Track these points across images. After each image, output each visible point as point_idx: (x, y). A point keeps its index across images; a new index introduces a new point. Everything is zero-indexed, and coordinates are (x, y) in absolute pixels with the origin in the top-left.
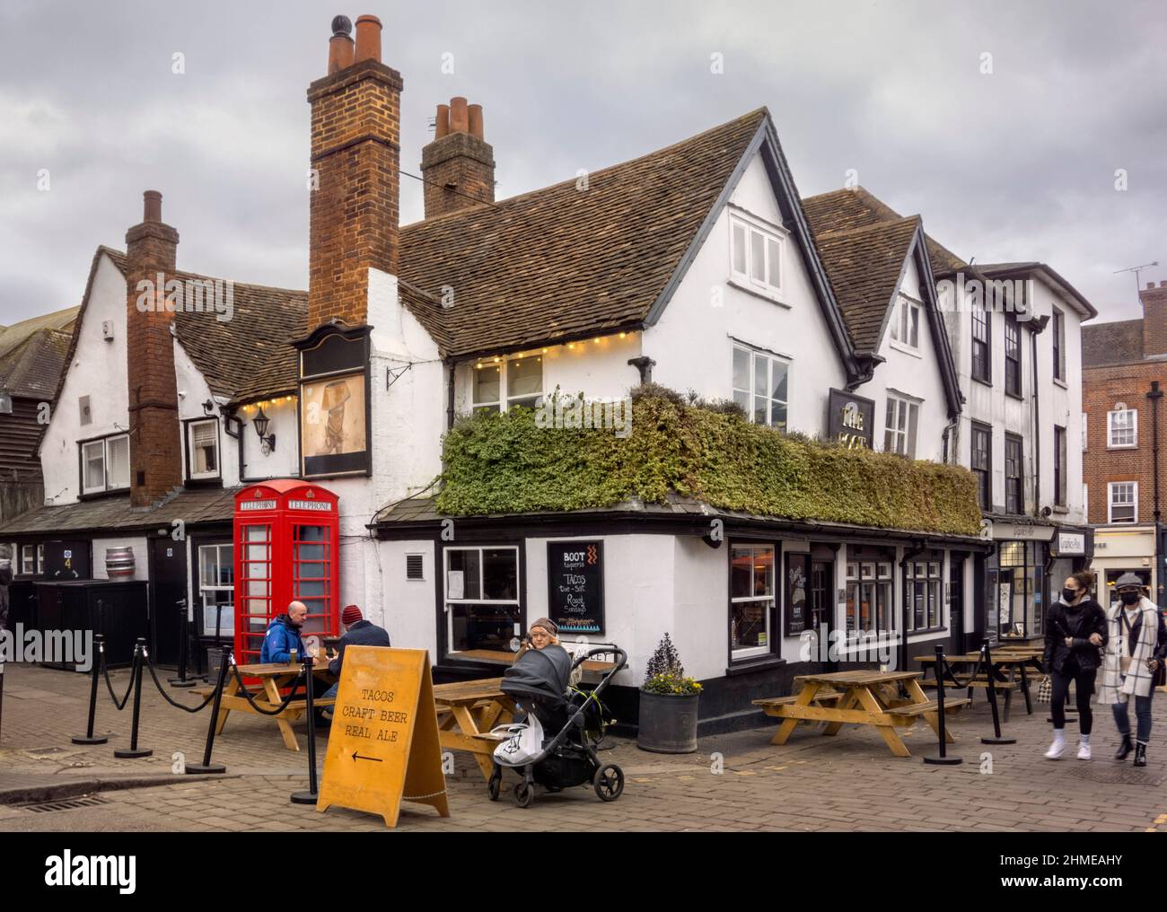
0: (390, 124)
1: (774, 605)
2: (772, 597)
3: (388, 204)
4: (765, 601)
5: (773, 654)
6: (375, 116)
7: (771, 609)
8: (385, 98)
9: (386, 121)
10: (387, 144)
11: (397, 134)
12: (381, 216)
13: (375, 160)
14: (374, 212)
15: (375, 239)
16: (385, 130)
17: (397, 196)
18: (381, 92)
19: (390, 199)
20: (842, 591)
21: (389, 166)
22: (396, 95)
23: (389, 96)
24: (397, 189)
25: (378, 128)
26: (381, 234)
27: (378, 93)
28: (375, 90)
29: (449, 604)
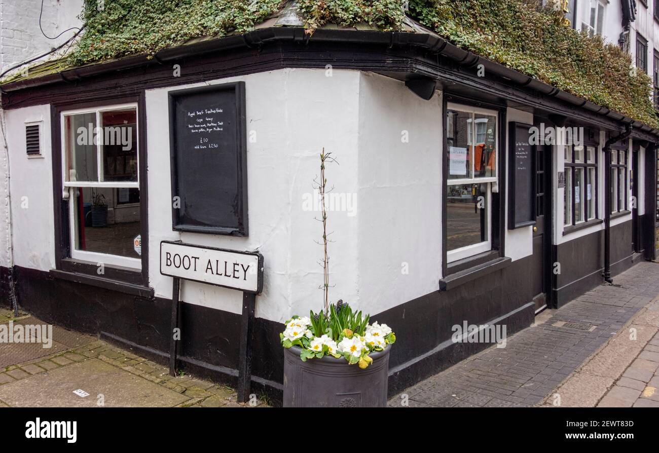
1: (496, 189)
2: (495, 179)
4: (486, 184)
5: (495, 252)
7: (494, 195)
20: (562, 173)
29: (69, 188)
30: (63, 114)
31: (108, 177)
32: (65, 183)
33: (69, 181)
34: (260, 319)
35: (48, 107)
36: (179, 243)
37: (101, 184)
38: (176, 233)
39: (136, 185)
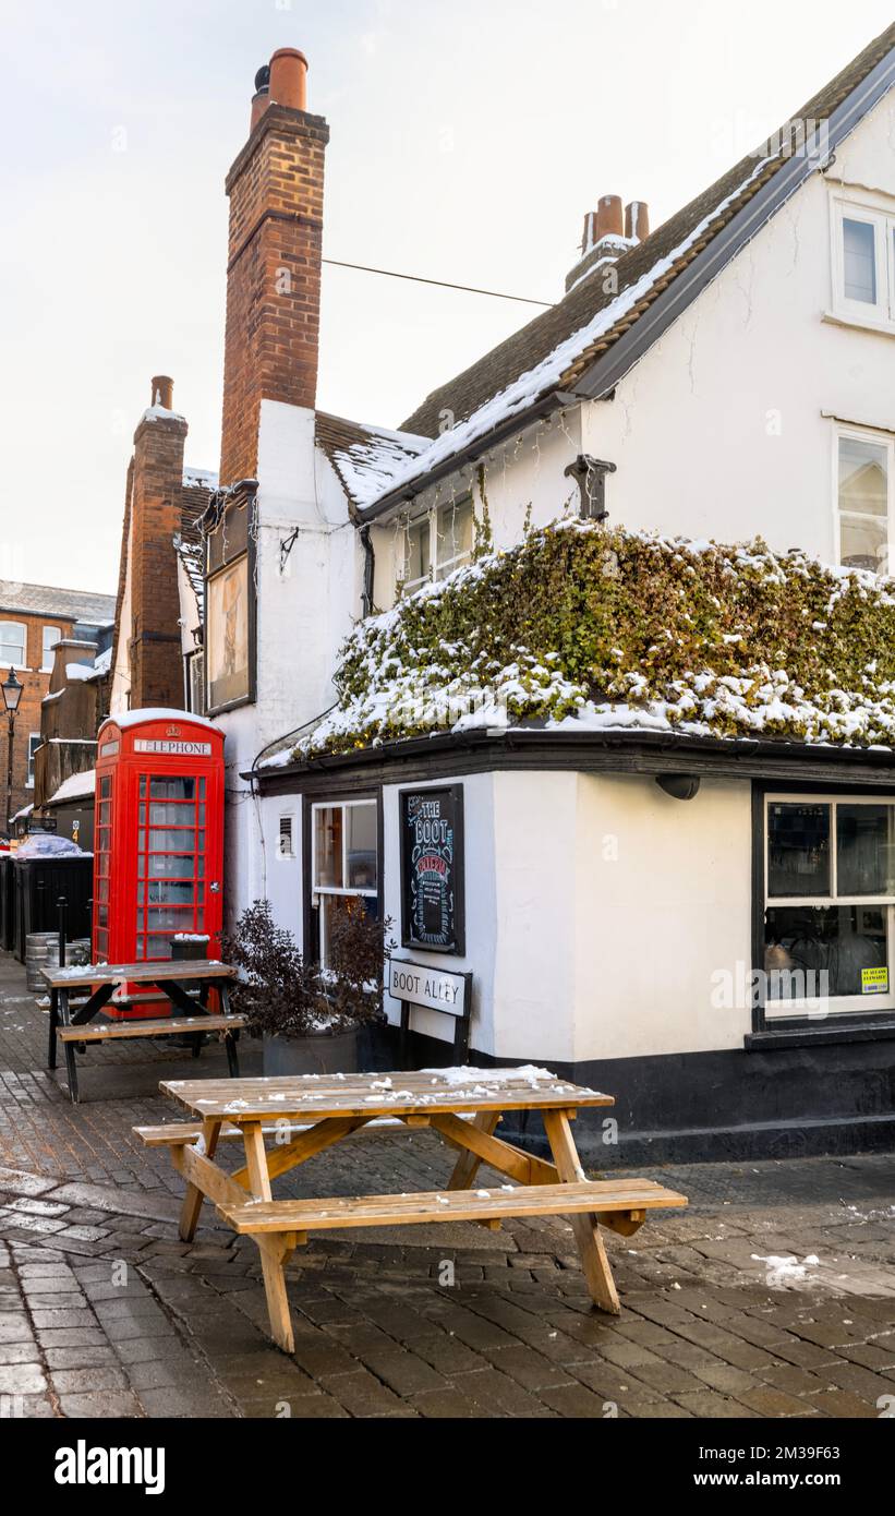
0: (306, 191)
3: (298, 306)
6: (278, 184)
8: (297, 156)
9: (296, 189)
10: (298, 221)
11: (320, 204)
12: (287, 324)
13: (275, 246)
14: (274, 320)
15: (272, 358)
16: (296, 201)
17: (318, 293)
18: (289, 149)
19: (304, 298)
21: (302, 252)
22: (318, 150)
23: (305, 152)
24: (317, 284)
25: (282, 199)
26: (284, 351)
27: (283, 150)
28: (279, 147)
29: (319, 894)
30: (315, 806)
31: (352, 885)
32: (315, 889)
33: (320, 885)
34: (474, 1050)
35: (299, 797)
36: (407, 962)
37: (345, 891)
38: (407, 951)
39: (373, 893)
